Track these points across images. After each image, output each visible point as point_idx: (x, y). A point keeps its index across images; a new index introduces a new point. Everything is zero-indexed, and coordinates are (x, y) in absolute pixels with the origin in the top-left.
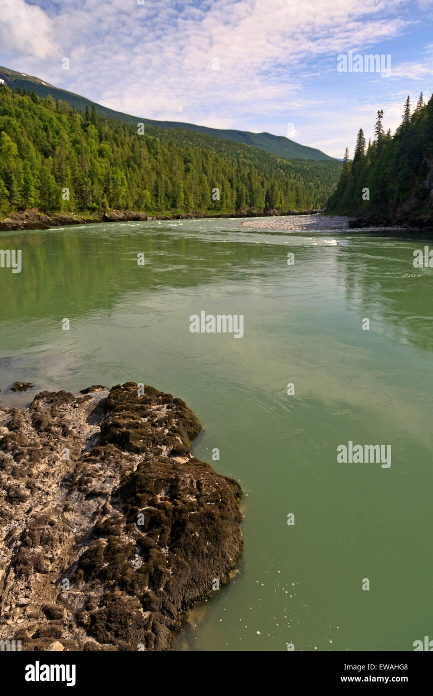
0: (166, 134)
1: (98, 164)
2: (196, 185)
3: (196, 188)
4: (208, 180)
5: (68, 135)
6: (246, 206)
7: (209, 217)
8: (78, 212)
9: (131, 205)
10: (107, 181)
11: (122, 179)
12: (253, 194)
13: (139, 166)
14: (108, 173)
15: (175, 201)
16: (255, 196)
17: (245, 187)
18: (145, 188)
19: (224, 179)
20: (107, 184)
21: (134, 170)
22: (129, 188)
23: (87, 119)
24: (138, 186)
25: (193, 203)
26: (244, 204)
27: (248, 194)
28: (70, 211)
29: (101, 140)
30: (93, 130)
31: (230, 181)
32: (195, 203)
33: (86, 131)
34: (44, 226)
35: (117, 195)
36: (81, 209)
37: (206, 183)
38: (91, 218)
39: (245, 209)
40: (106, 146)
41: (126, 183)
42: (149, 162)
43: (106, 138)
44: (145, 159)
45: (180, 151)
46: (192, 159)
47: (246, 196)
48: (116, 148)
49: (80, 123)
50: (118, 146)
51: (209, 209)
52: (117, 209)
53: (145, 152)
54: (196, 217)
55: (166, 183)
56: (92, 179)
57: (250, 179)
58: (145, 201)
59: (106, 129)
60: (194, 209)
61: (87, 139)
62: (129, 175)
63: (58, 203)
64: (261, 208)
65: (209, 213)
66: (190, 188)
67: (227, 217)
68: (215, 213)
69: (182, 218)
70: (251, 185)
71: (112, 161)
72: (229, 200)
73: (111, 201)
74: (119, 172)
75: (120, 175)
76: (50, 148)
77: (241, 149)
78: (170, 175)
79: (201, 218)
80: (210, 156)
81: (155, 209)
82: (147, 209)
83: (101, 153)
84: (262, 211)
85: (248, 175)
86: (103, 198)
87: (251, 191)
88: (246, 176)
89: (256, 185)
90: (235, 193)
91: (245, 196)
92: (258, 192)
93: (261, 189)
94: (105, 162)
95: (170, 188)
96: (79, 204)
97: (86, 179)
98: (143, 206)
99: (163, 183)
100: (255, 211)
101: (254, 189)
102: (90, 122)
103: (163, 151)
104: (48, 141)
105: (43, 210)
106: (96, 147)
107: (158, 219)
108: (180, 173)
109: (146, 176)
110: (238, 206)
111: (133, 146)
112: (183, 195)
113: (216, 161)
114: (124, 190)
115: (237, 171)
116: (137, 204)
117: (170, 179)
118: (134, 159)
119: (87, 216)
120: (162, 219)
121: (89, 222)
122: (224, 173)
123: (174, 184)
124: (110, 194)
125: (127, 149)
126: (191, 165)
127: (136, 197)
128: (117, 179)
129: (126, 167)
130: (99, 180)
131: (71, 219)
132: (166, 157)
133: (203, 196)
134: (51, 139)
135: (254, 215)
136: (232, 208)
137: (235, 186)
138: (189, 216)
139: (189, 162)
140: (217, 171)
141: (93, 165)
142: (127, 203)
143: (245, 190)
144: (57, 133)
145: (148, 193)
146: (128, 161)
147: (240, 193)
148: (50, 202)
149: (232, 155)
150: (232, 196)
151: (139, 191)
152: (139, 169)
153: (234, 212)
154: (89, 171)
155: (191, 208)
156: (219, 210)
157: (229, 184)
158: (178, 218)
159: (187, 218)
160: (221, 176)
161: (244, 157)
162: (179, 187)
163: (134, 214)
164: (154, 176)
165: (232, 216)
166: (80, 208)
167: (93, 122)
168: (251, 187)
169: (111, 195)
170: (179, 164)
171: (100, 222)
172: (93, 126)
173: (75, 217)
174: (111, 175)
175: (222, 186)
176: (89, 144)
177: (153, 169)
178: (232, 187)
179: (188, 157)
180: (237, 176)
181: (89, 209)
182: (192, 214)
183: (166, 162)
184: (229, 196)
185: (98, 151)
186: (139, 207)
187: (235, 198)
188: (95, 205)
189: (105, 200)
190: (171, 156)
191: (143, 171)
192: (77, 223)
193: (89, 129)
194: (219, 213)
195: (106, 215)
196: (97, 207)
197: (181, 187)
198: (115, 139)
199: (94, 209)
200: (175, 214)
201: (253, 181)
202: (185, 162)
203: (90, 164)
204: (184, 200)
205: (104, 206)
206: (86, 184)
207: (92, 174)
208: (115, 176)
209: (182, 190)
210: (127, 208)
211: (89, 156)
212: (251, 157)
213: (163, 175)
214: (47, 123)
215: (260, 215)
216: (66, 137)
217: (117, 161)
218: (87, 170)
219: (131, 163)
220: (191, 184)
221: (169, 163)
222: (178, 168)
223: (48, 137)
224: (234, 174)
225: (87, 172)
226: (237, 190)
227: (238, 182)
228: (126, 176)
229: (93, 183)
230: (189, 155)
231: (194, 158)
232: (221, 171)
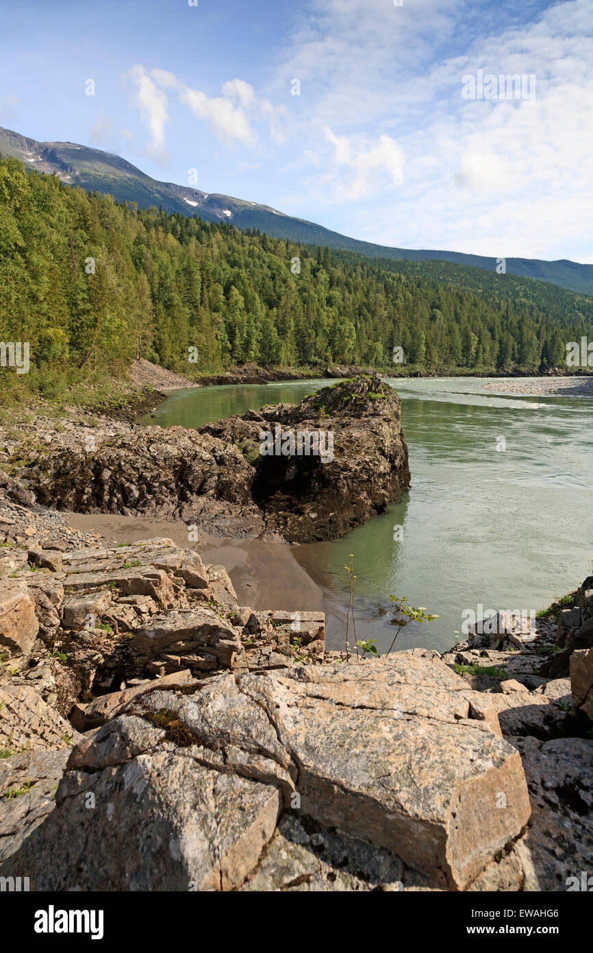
0: (418, 268)
1: (325, 314)
2: (442, 336)
3: (441, 340)
4: (460, 330)
5: (296, 282)
6: (512, 362)
7: (457, 375)
8: (298, 366)
9: (358, 359)
10: (333, 332)
11: (350, 330)
12: (522, 347)
13: (373, 313)
14: (335, 324)
15: (414, 356)
16: (526, 349)
17: (511, 338)
18: (377, 340)
19: (482, 327)
20: (333, 336)
21: (366, 320)
22: (358, 340)
23: (318, 263)
24: (369, 338)
25: (437, 358)
26: (509, 359)
27: (516, 347)
28: (289, 365)
29: (331, 285)
30: (323, 276)
31: (491, 330)
32: (440, 357)
33: (315, 276)
34: (262, 380)
35: (343, 348)
36: (301, 364)
37: (457, 333)
38: (311, 373)
39: (511, 365)
40: (336, 293)
41: (355, 334)
42: (385, 309)
43: (337, 284)
44: (381, 306)
45: (427, 294)
46: (442, 304)
47: (513, 349)
48: (347, 295)
49: (309, 267)
50: (350, 293)
51: (459, 366)
52: (342, 364)
53: (381, 297)
54: (440, 376)
55: (404, 333)
56: (316, 331)
57: (520, 328)
58: (375, 355)
59: (338, 273)
60: (438, 365)
61: (315, 286)
62: (359, 325)
63: (278, 357)
64: (534, 366)
65: (458, 370)
66: (434, 340)
67: (483, 376)
68: (466, 370)
69: (421, 376)
70: (521, 335)
71: (342, 309)
72: (487, 355)
73: (335, 354)
74: (347, 322)
75: (348, 326)
76: (275, 298)
77: (521, 285)
78: (410, 324)
79: (446, 376)
80: (467, 300)
81: (388, 365)
82: (377, 364)
83: (329, 301)
84: (536, 369)
85: (518, 323)
86: (326, 351)
87: (520, 342)
88: (515, 323)
89: (530, 335)
90: (497, 346)
91: (511, 349)
92: (531, 345)
93: (535, 341)
94: (333, 311)
95: (409, 340)
96: (300, 357)
97: (310, 331)
98: (373, 361)
99: (401, 334)
100: (523, 370)
101: (525, 340)
102: (321, 266)
103: (404, 296)
104: (274, 291)
105: (262, 364)
106: (324, 295)
107: (390, 376)
108: (423, 322)
109: (380, 326)
110: (500, 363)
111: (368, 292)
112: (424, 348)
113: (475, 305)
114: (351, 343)
115: (503, 317)
116: (366, 359)
117: (409, 328)
118: (367, 306)
119: (307, 370)
120: (395, 376)
121: (309, 377)
122: (484, 319)
123: (414, 335)
124: (335, 346)
125: (360, 295)
126: (438, 311)
127: (365, 351)
128: (345, 330)
129: (357, 316)
130: (324, 331)
131: (290, 374)
132: (407, 303)
133: (451, 349)
134: (278, 289)
135: (523, 375)
136: (491, 365)
137: (497, 337)
138: (430, 374)
139: (438, 307)
140: (475, 318)
141: (319, 314)
142: (353, 358)
143: (512, 343)
144: (285, 281)
145: (380, 346)
146: (360, 309)
147: (503, 346)
148: (269, 356)
149: (508, 293)
150: (492, 349)
151: (370, 342)
152: (373, 318)
153: (494, 370)
154: (314, 322)
155: (434, 363)
156: (473, 366)
157: (489, 335)
158: (415, 375)
159: (428, 375)
160: (480, 325)
161: (525, 296)
162: (419, 339)
163: (361, 369)
164: (390, 325)
165: (491, 375)
166: (300, 362)
167: (325, 266)
168: (522, 339)
169: (336, 348)
170: (424, 310)
171: (321, 377)
172: (324, 271)
173: (293, 371)
174: (338, 325)
175: (479, 337)
176: (317, 292)
177: (389, 317)
178: (493, 337)
179: (437, 301)
180: (502, 323)
181: (310, 363)
182: (434, 371)
183: (406, 308)
184: (488, 349)
185: (326, 299)
186: (368, 362)
187: (496, 352)
188: (316, 359)
189: (329, 354)
190: (414, 301)
191: (376, 319)
192: (295, 378)
193: (319, 274)
194: (472, 371)
195: (329, 370)
196: (319, 361)
197: (423, 339)
198: (347, 284)
199: (315, 364)
200: (412, 371)
201: (525, 330)
202: (432, 308)
203: (316, 314)
204: (426, 354)
205: (326, 360)
206: (309, 336)
207: (317, 325)
208: (342, 327)
209: (424, 342)
210: (353, 363)
211: (316, 305)
212: (535, 295)
213: (401, 324)
214: (275, 271)
215: (533, 375)
216: (293, 285)
217: (347, 309)
218: (312, 321)
219: (363, 311)
220: (436, 335)
221: (410, 309)
222: (421, 316)
223: (274, 286)
224: (498, 322)
225: (312, 323)
226: (500, 341)
227: (503, 331)
228: (356, 326)
229: (317, 335)
230: (439, 299)
231: (444, 302)
232: (479, 319)
